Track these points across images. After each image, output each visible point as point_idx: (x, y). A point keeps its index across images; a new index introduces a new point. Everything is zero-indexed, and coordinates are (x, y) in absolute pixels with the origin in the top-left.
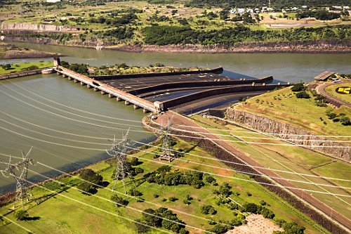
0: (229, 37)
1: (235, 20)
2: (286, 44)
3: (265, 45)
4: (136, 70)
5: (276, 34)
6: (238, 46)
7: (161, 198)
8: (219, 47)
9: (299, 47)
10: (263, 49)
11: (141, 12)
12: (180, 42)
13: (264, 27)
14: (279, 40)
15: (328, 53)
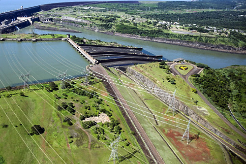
0: (153, 34)
1: (159, 26)
2: (179, 41)
3: (169, 40)
4: (104, 44)
5: (175, 36)
6: (156, 39)
7: (73, 99)
8: (148, 38)
9: (185, 44)
10: (167, 42)
11: (119, 17)
12: (131, 33)
13: (171, 32)
14: (176, 39)
15: (197, 48)
